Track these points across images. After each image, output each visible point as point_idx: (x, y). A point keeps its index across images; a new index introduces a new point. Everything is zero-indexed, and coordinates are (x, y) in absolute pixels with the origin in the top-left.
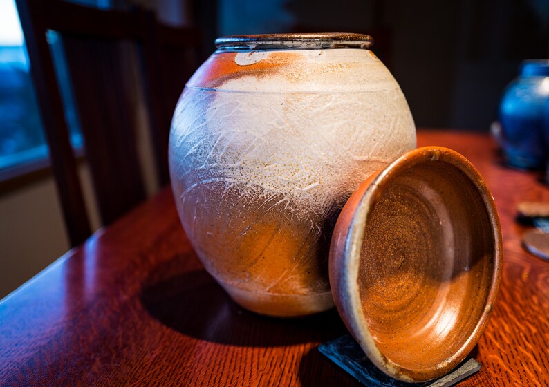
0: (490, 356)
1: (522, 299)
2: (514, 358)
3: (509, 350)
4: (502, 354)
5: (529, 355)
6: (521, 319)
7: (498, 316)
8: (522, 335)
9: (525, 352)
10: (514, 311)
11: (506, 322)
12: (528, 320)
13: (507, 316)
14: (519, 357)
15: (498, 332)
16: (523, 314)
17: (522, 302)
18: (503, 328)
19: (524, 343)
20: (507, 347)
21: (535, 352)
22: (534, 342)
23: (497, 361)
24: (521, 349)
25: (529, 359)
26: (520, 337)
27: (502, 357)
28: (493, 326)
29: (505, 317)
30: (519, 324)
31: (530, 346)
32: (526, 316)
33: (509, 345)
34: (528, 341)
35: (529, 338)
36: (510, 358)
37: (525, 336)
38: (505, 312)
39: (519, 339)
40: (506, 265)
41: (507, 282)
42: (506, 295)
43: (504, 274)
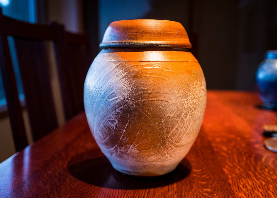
0: (240, 195)
1: (260, 170)
2: (251, 195)
3: (250, 192)
4: (246, 194)
5: (260, 194)
6: (258, 179)
7: (246, 178)
8: (257, 185)
9: (258, 193)
10: (255, 175)
11: (250, 180)
12: (262, 179)
13: (251, 178)
14: (254, 195)
15: (246, 185)
16: (259, 177)
17: (259, 171)
18: (248, 182)
19: (258, 189)
20: (249, 191)
21: (262, 192)
22: (263, 189)
23: (243, 196)
24: (256, 191)
25: (259, 195)
26: (256, 186)
27: (246, 195)
28: (243, 182)
29: (250, 178)
30: (256, 181)
31: (261, 190)
32: (261, 177)
33: (250, 190)
34: (260, 188)
35: (261, 187)
36: (250, 195)
37: (259, 186)
38: (250, 176)
39: (256, 187)
40: (254, 155)
41: (253, 163)
42: (252, 168)
43: (252, 159)
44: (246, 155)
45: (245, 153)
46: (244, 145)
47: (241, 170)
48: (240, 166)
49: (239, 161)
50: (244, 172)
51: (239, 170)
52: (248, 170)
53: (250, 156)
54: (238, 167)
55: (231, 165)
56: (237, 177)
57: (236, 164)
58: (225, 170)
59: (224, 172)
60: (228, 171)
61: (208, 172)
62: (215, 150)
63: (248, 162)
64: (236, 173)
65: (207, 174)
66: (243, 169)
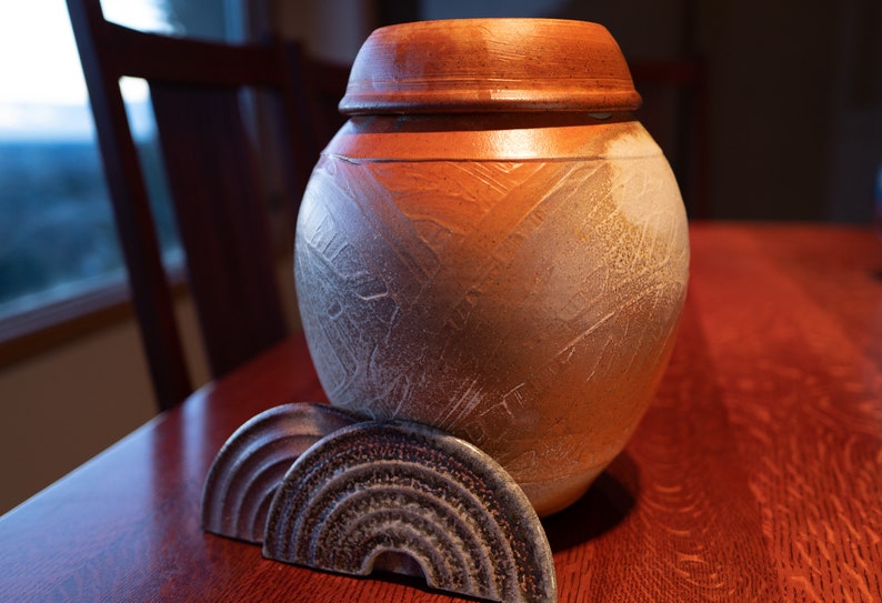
0: (793, 578)
1: (868, 491)
2: (831, 581)
3: (827, 569)
4: (814, 575)
5: (858, 577)
6: (858, 522)
7: (822, 518)
8: (854, 546)
9: (853, 572)
10: (850, 509)
11: (832, 528)
12: (870, 525)
13: (837, 518)
14: (840, 581)
15: (816, 542)
16: (864, 515)
17: (865, 497)
18: (826, 535)
19: (854, 559)
20: (824, 564)
21: (868, 572)
22: (871, 559)
23: (803, 585)
24: (846, 567)
25: (857, 582)
26: (851, 549)
27: (812, 580)
28: (809, 534)
29: (833, 519)
30: (852, 530)
31: (863, 564)
32: (868, 517)
33: (828, 562)
34: (861, 555)
35: (865, 551)
36: (826, 582)
37: (859, 548)
38: (835, 511)
39: (847, 552)
40: (853, 439)
41: (848, 466)
42: (844, 485)
43: (847, 453)
44: (830, 438)
45: (827, 430)
46: (824, 403)
47: (808, 489)
48: (806, 476)
49: (803, 458)
50: (817, 497)
51: (801, 488)
52: (830, 491)
53: (842, 443)
54: (800, 480)
55: (776, 471)
56: (792, 515)
57: (792, 470)
58: (754, 488)
59: (750, 497)
60: (765, 494)
61: (702, 494)
62: (734, 418)
63: (833, 463)
64: (791, 499)
65: (697, 502)
66: (814, 487)
